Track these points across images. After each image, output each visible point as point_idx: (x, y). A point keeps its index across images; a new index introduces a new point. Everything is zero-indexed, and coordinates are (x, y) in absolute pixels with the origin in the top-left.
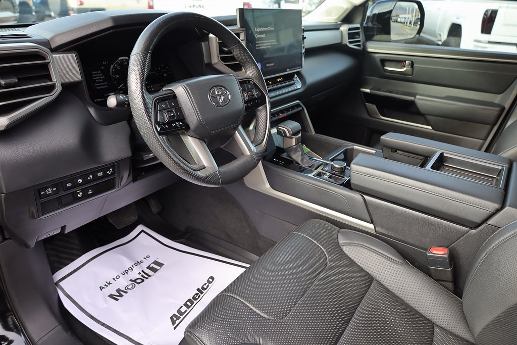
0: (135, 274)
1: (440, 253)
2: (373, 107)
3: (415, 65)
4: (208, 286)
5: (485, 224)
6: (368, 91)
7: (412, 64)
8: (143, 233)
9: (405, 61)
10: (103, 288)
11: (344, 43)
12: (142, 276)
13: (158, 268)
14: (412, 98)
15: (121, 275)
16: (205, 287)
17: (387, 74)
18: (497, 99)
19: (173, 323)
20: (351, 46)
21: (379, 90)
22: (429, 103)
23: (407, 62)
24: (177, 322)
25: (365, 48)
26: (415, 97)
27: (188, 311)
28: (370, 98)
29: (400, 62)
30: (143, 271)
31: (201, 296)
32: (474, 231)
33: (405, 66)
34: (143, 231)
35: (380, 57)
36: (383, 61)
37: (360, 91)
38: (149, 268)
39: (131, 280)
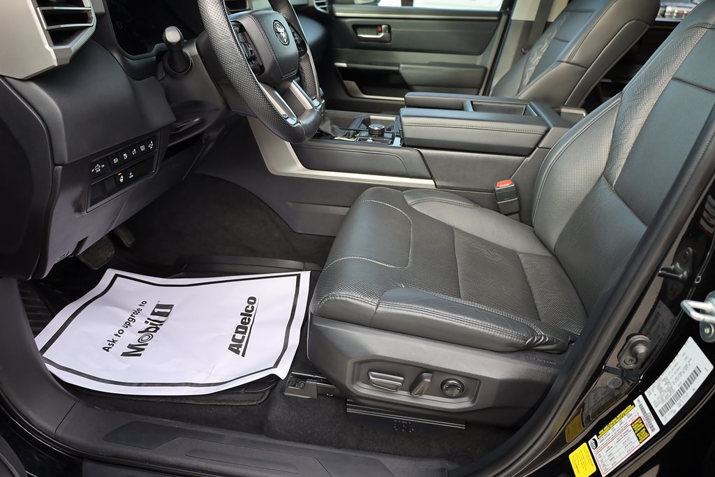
0: (140, 323)
1: (505, 185)
2: (352, 85)
3: (392, 30)
4: (253, 308)
5: (537, 148)
6: (344, 65)
7: (389, 28)
8: (118, 278)
9: (381, 26)
10: (109, 348)
11: (310, 5)
12: (151, 324)
13: (168, 311)
14: (396, 68)
15: (123, 329)
16: (250, 309)
17: (363, 43)
18: (478, 60)
19: (237, 352)
20: (318, 8)
21: (356, 63)
22: (415, 72)
23: (383, 26)
24: (241, 350)
25: (332, 11)
26: (399, 66)
27: (246, 336)
28: (348, 74)
29: (374, 27)
30: (148, 319)
31: (252, 318)
32: (529, 158)
33: (381, 32)
34: (116, 276)
35: (352, 22)
36: (356, 27)
37: (335, 67)
38: (153, 313)
39: (139, 332)
